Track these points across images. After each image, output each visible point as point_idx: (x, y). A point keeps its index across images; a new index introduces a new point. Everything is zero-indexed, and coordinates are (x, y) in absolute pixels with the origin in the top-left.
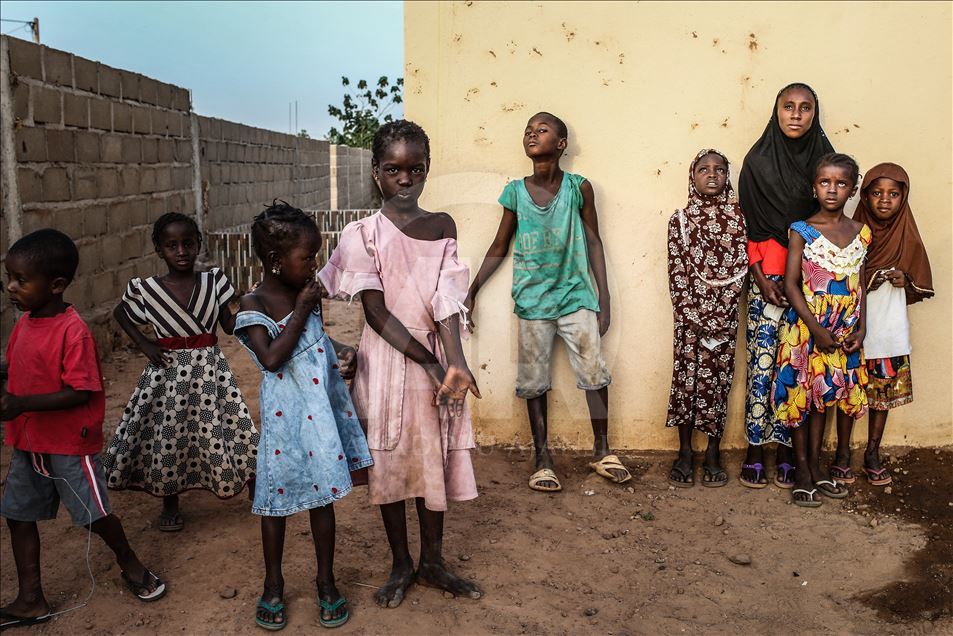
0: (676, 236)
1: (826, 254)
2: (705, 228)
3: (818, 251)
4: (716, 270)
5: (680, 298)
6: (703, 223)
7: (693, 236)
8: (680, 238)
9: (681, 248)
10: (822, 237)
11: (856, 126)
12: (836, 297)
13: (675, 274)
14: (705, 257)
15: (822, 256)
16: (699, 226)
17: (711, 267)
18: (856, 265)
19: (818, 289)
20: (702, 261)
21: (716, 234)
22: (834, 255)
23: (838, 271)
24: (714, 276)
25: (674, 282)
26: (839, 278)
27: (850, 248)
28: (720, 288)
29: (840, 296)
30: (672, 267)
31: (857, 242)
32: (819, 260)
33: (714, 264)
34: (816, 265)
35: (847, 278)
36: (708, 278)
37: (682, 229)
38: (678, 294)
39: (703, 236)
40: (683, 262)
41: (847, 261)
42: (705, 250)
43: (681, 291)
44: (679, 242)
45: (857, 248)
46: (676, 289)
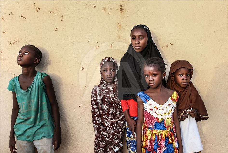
0: (95, 99)
1: (154, 109)
2: (108, 95)
3: (150, 107)
4: (114, 115)
5: (99, 128)
6: (107, 93)
7: (103, 99)
8: (97, 99)
9: (97, 104)
10: (151, 100)
11: (172, 44)
12: (159, 131)
13: (95, 117)
14: (109, 110)
15: (151, 110)
16: (106, 95)
17: (112, 114)
18: (169, 113)
19: (150, 126)
20: (108, 111)
21: (114, 98)
22: (157, 109)
23: (160, 117)
24: (114, 117)
25: (95, 120)
26: (160, 121)
27: (166, 105)
28: (117, 122)
29: (161, 130)
30: (93, 113)
31: (170, 101)
32: (150, 111)
33: (113, 112)
34: (149, 114)
35: (164, 120)
36: (111, 119)
37: (98, 96)
38: (97, 126)
39: (108, 99)
40: (99, 111)
41: (164, 111)
42: (109, 106)
43: (99, 124)
44: (97, 101)
45: (169, 104)
46: (96, 124)
